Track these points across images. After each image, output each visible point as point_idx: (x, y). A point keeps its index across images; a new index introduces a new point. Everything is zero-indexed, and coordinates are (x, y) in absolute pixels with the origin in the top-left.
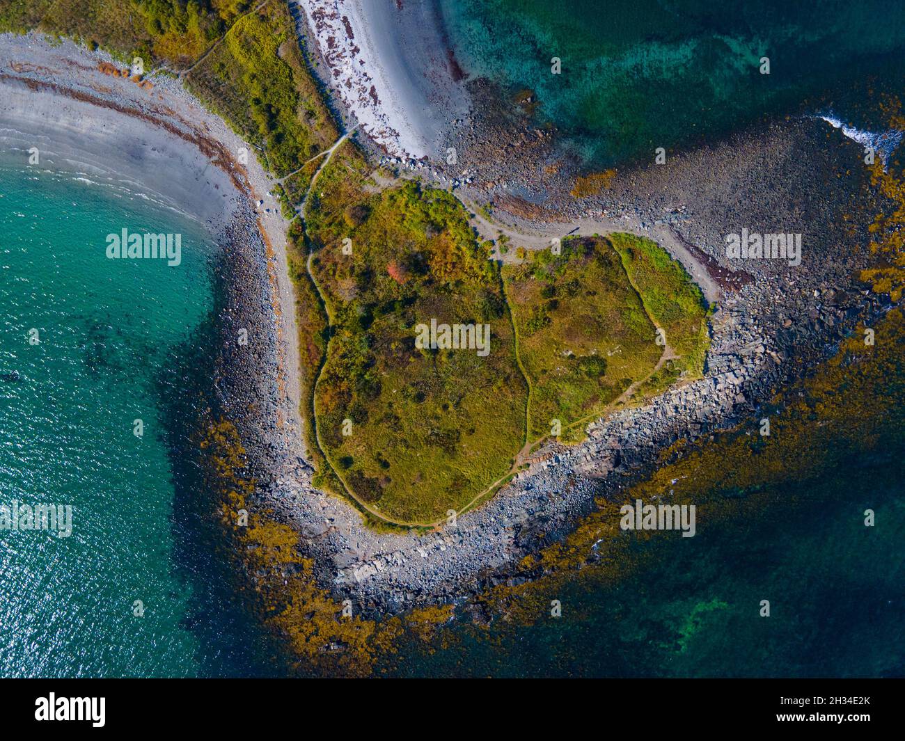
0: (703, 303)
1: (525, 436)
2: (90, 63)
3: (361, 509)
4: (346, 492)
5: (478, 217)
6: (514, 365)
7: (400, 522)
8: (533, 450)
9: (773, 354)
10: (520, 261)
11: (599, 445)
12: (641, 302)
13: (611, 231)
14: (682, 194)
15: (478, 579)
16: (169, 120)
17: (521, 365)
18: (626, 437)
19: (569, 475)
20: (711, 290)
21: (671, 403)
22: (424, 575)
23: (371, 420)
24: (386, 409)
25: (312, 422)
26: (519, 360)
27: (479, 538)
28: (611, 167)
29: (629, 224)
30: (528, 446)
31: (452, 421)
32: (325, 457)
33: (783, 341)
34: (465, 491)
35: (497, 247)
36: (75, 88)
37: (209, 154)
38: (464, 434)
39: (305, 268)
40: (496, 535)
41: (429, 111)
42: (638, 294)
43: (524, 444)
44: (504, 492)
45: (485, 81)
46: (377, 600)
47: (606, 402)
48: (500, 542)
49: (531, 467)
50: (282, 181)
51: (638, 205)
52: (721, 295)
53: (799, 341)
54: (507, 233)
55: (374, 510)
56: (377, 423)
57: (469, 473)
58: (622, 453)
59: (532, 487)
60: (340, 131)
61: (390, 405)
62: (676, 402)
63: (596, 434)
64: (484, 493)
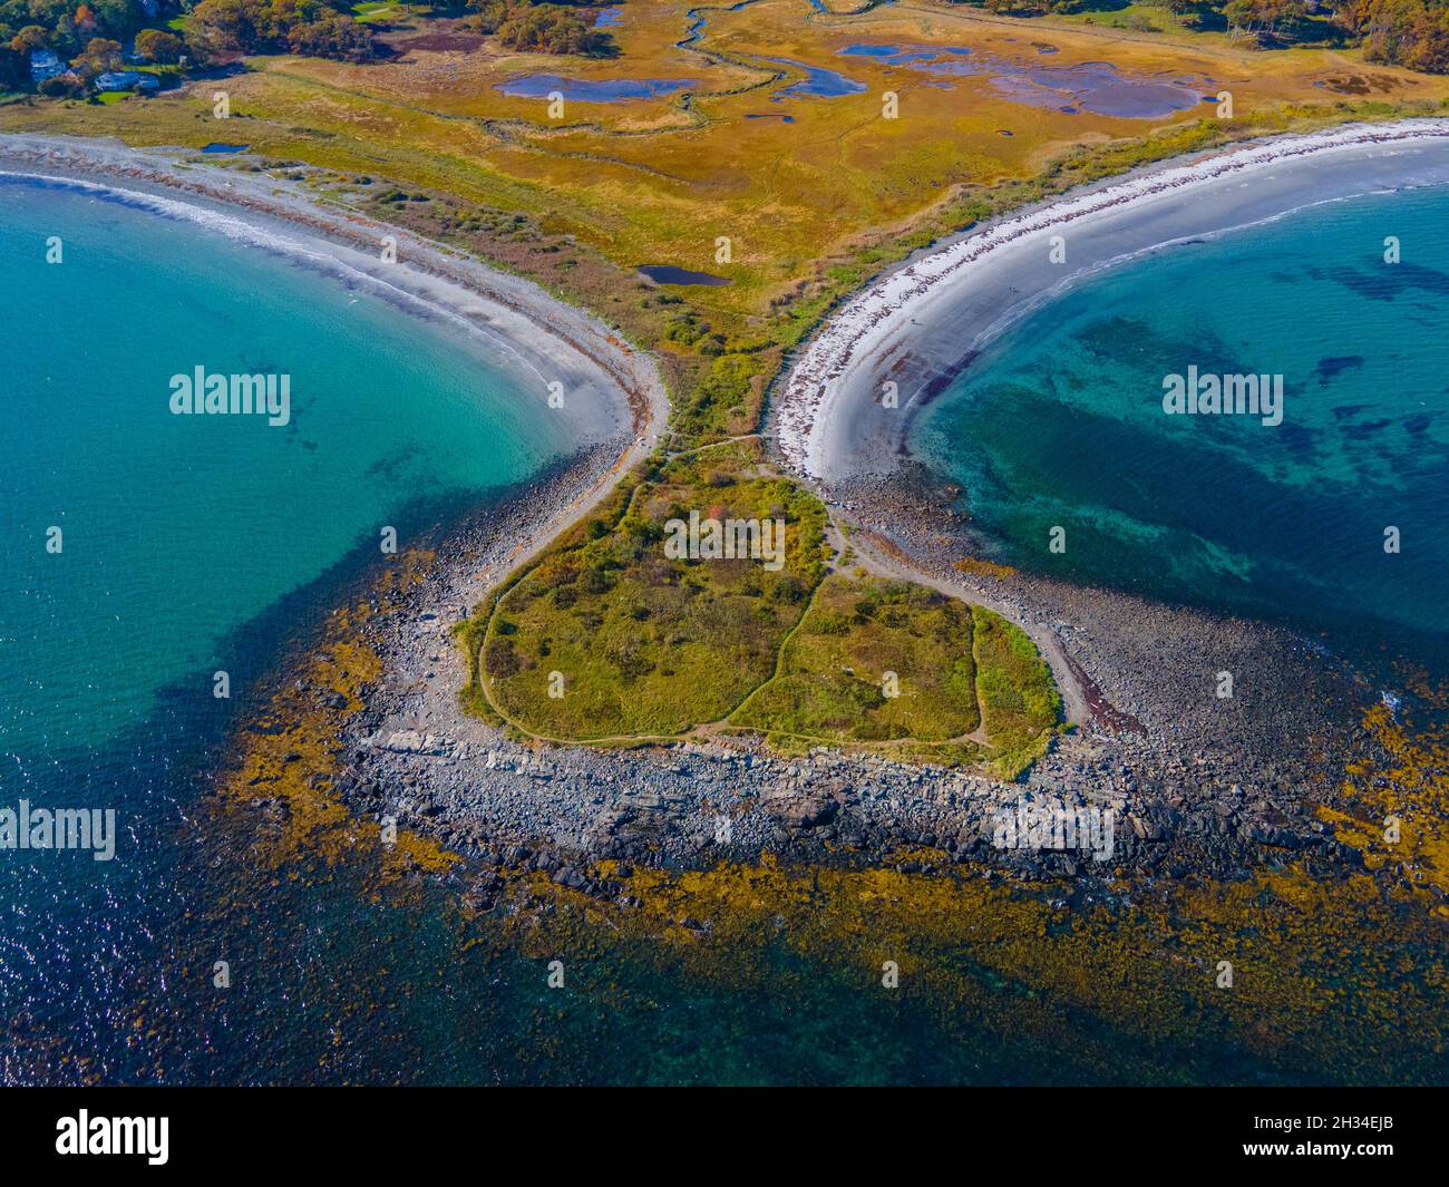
0: (1059, 714)
1: (728, 713)
2: (602, 333)
3: (475, 674)
4: (478, 653)
5: (836, 530)
6: (774, 648)
7: (502, 712)
8: (725, 732)
9: (1137, 821)
10: (855, 579)
11: (815, 775)
12: (974, 674)
13: (978, 603)
14: (1086, 618)
15: (524, 845)
16: (623, 376)
17: (781, 654)
18: (860, 792)
19: (749, 794)
20: (1077, 711)
21: (949, 786)
22: (466, 792)
23: (573, 609)
24: (597, 609)
25: (512, 583)
26: (783, 648)
27: (573, 791)
28: (1014, 565)
29: (1007, 610)
30: (723, 725)
31: (656, 655)
32: (491, 614)
33: (1160, 818)
34: (605, 723)
35: (837, 558)
36: (578, 340)
37: (633, 403)
38: (658, 671)
39: (634, 487)
40: (597, 802)
41: (850, 458)
42: (975, 666)
43: (721, 719)
44: (652, 752)
45: (921, 465)
46: (381, 788)
47: (860, 736)
48: (594, 816)
49: (708, 745)
50: (674, 435)
51: (1028, 602)
52: (1089, 723)
53: (1188, 833)
54: (857, 551)
55: (487, 683)
56: (575, 615)
57: (627, 708)
58: (840, 812)
59: (689, 775)
60: (757, 430)
61: (605, 607)
62: (958, 788)
63: (820, 760)
64: (627, 739)
